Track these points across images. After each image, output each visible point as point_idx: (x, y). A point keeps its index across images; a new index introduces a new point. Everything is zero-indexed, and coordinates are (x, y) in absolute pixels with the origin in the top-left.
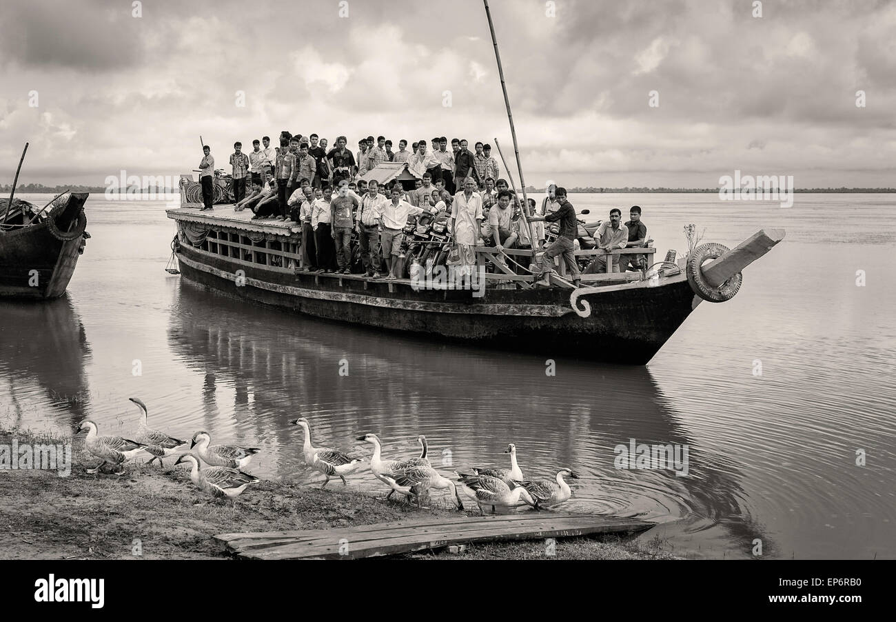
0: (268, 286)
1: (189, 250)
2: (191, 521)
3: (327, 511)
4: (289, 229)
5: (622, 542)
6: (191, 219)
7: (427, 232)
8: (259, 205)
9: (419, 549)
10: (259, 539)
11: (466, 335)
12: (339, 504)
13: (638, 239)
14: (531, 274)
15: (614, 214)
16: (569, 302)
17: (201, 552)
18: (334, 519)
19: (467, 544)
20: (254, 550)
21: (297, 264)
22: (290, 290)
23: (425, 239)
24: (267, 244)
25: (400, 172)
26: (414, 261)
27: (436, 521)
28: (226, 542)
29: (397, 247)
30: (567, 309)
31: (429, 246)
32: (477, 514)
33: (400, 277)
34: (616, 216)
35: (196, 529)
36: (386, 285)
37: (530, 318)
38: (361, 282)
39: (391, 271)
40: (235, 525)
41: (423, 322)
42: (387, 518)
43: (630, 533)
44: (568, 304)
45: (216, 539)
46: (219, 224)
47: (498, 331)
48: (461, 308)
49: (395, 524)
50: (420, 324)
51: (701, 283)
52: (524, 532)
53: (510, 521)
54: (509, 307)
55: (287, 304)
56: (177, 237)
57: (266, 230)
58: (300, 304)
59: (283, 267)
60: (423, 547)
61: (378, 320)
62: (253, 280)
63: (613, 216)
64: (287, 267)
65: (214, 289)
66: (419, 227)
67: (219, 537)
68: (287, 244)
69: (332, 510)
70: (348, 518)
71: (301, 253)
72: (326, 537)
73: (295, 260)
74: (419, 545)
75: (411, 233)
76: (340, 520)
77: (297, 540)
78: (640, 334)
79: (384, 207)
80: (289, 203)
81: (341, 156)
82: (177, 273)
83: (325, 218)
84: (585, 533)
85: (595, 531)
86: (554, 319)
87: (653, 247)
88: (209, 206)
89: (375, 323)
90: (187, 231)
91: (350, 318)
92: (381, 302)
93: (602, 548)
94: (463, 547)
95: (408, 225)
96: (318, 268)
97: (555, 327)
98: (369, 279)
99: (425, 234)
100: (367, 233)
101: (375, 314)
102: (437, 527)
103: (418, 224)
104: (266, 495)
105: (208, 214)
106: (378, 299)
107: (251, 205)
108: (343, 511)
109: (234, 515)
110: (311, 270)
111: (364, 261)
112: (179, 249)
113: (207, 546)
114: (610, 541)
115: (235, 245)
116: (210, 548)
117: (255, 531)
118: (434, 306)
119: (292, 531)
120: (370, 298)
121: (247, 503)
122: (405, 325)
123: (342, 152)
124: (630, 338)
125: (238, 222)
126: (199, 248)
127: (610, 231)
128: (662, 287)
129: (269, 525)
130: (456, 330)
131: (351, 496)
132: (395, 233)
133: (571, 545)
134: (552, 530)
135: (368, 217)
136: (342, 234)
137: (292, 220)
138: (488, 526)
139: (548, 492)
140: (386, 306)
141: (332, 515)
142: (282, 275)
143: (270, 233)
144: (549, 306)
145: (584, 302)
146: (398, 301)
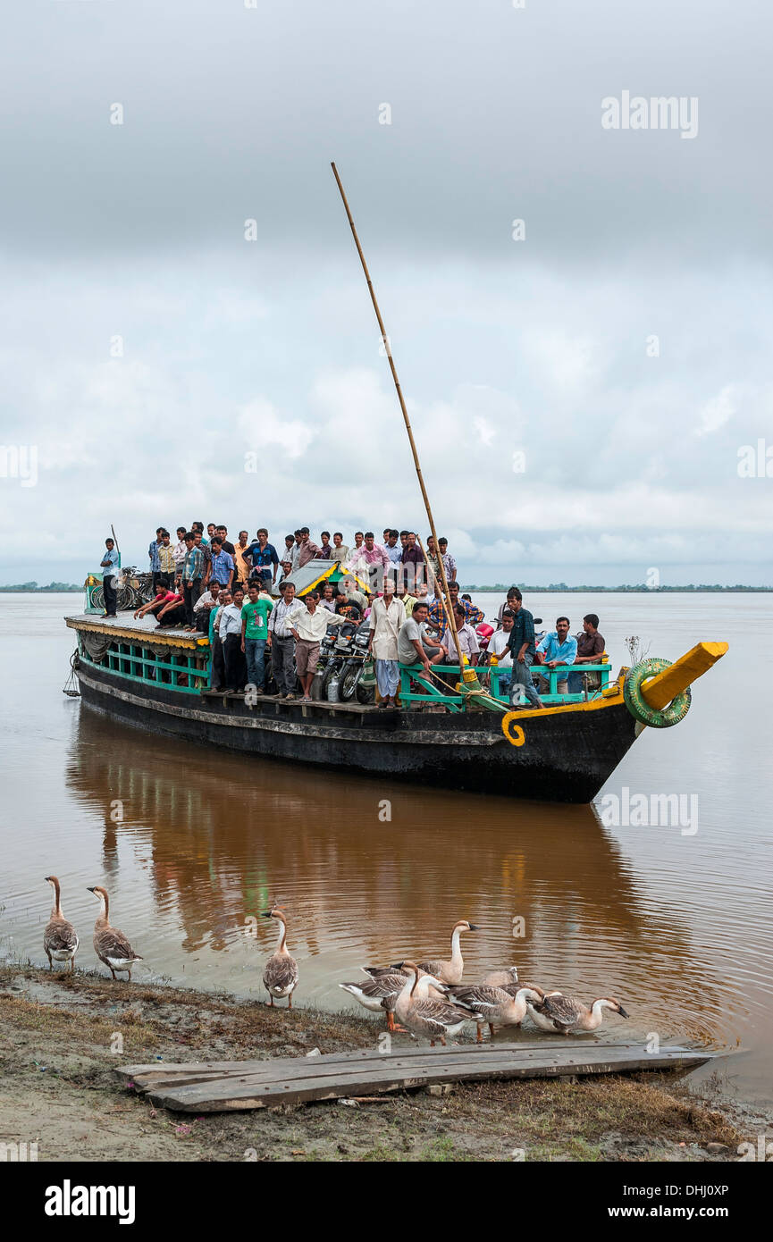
0: (172, 709)
1: (89, 666)
2: (87, 1045)
3: (269, 1033)
4: (194, 641)
5: (666, 1082)
6: (90, 629)
7: (349, 646)
8: (162, 612)
9: (389, 1089)
10: (175, 1073)
11: (390, 768)
12: (286, 1025)
13: (594, 654)
14: (459, 695)
15: (562, 623)
16: (500, 728)
17: (98, 1089)
18: (279, 1044)
19: (454, 1083)
20: (168, 1088)
21: (205, 683)
22: (198, 714)
23: (348, 653)
24: (172, 659)
25: (331, 572)
26: (333, 679)
27: (414, 1050)
28: (130, 1077)
29: (313, 663)
30: (497, 736)
31: (350, 662)
32: (471, 1041)
33: (318, 698)
34: (565, 626)
35: (93, 1057)
36: (299, 707)
37: (458, 747)
38: (273, 704)
39: (306, 691)
40: (146, 1052)
41: (342, 752)
42: (351, 1045)
43: (677, 1070)
44: (499, 731)
45: (117, 1072)
46: (120, 634)
47: (424, 763)
48: (382, 736)
49: (358, 1054)
50: (338, 755)
51: (639, 704)
52: (532, 1066)
53: (514, 1051)
54: (435, 733)
55: (192, 732)
56: (77, 650)
57: (170, 642)
58: (208, 732)
59: (190, 687)
60: (395, 1087)
61: (293, 750)
62: (156, 702)
63: (560, 626)
64: (193, 686)
65: (116, 715)
66: (340, 638)
67: (122, 1069)
68: (194, 659)
69: (276, 1032)
70: (297, 1044)
71: (209, 670)
72: (265, 1071)
73: (203, 678)
74: (389, 1083)
75: (331, 646)
76: (287, 1046)
77: (226, 1075)
78: (580, 765)
79: (298, 615)
80: (195, 609)
81: (261, 553)
82: (77, 695)
83: (235, 627)
84: (616, 1069)
85: (630, 1066)
86: (486, 747)
87: (608, 663)
88: (111, 612)
89: (290, 754)
90: (86, 643)
91: (263, 747)
92: (295, 729)
93: (639, 1090)
94: (448, 1087)
95: (328, 637)
96: (227, 688)
97: (487, 758)
98: (281, 701)
99: (347, 646)
100: (282, 644)
101: (289, 743)
102: (414, 1058)
103: (339, 635)
104: (190, 1010)
105: (108, 622)
106: (292, 726)
107: (155, 612)
108: (291, 1034)
109: (145, 1038)
110: (219, 689)
111: (278, 679)
112: (78, 667)
113: (107, 1081)
114: (650, 1080)
115: (139, 660)
116: (111, 1084)
117: (171, 1061)
118: (353, 733)
119: (220, 1063)
120: (284, 724)
121: (163, 1021)
122: (320, 756)
123: (262, 548)
124: (569, 771)
125: (140, 632)
126: (99, 663)
127: (557, 644)
128: (601, 710)
129: (190, 1053)
130: (379, 763)
131: (302, 1013)
132: (311, 646)
133: (596, 1086)
134: (571, 1064)
135: (282, 627)
136: (253, 647)
137: (198, 630)
138: (483, 1058)
139: (573, 1014)
140: (301, 733)
141: (276, 1039)
142: (188, 696)
143: (174, 646)
144: (479, 733)
145: (517, 728)
146: (314, 727)
